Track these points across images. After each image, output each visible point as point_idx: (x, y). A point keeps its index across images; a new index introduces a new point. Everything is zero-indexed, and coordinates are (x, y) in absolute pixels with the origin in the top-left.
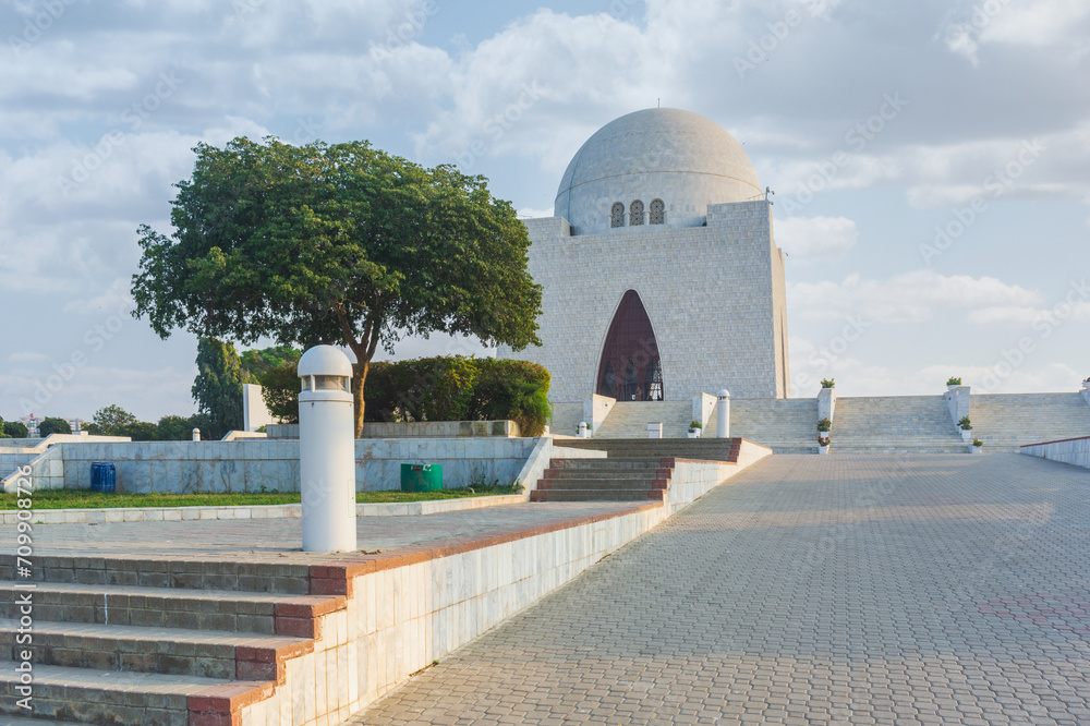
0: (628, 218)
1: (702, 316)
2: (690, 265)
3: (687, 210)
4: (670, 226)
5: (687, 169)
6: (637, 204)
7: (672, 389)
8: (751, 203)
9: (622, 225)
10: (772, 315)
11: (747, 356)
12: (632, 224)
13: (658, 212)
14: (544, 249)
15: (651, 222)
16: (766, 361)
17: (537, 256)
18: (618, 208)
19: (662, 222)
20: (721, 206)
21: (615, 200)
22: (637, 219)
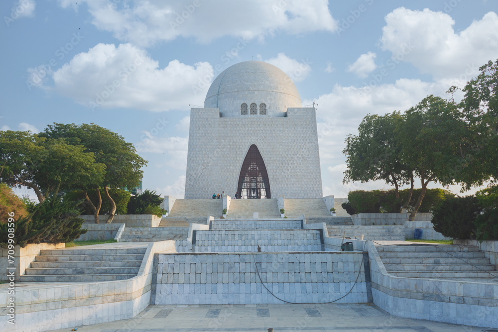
0: (249, 111)
1: (288, 158)
2: (281, 135)
3: (276, 109)
4: (269, 116)
5: (276, 91)
6: (253, 105)
7: (275, 192)
8: (308, 108)
9: (247, 114)
10: (319, 159)
11: (309, 177)
12: (251, 114)
13: (264, 109)
14: (210, 123)
15: (260, 113)
16: (317, 179)
17: (207, 126)
18: (244, 106)
19: (265, 114)
20: (294, 109)
21: (242, 102)
22: (254, 112)
